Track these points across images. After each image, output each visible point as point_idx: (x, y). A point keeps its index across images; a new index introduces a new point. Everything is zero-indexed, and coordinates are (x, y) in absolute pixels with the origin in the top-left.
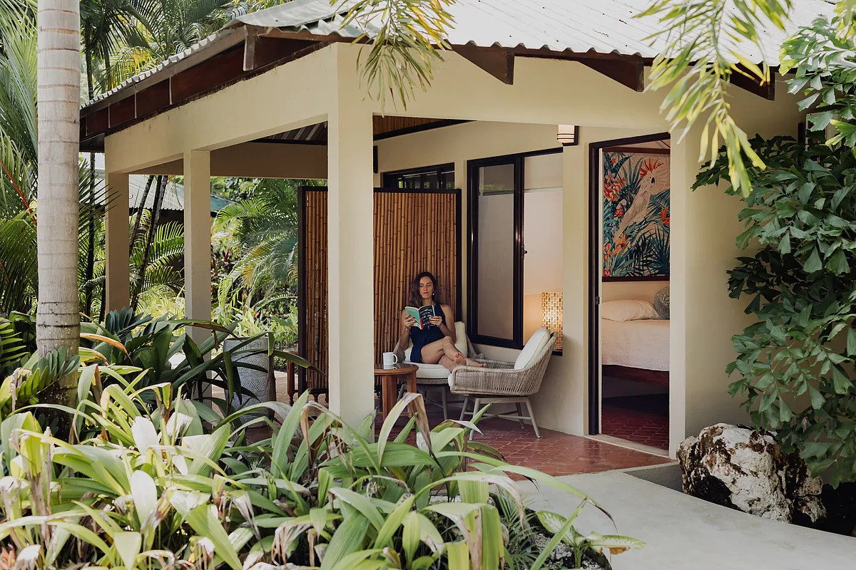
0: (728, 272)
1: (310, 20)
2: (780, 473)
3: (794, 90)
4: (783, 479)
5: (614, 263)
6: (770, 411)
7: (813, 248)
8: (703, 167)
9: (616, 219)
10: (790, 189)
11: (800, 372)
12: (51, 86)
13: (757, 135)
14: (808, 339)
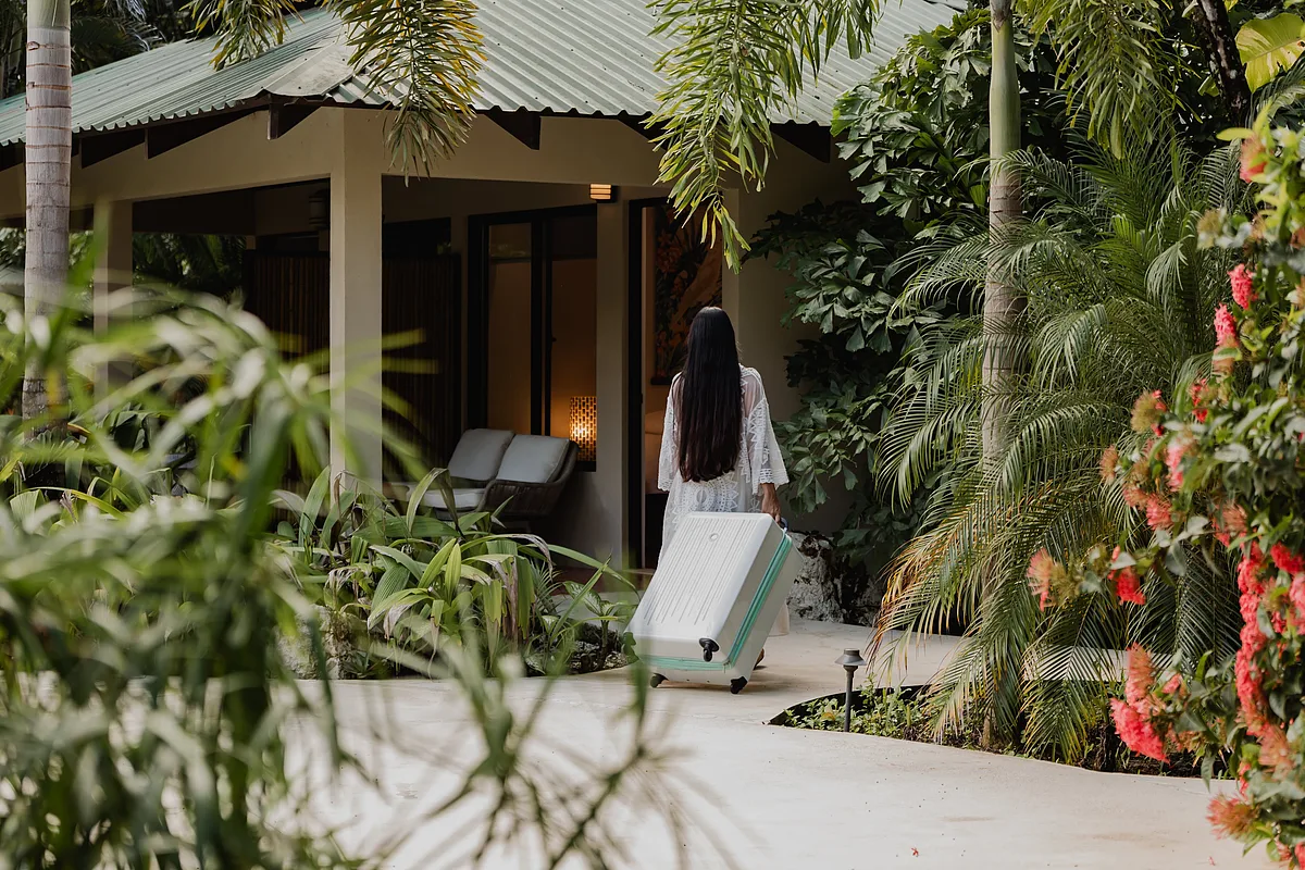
0: (786, 358)
1: (331, 86)
2: (836, 581)
3: (846, 154)
4: (839, 587)
5: (670, 359)
6: (808, 496)
7: (856, 326)
8: (754, 236)
9: (673, 297)
10: (841, 261)
11: (836, 453)
12: (44, 146)
13: (817, 199)
14: (848, 420)
